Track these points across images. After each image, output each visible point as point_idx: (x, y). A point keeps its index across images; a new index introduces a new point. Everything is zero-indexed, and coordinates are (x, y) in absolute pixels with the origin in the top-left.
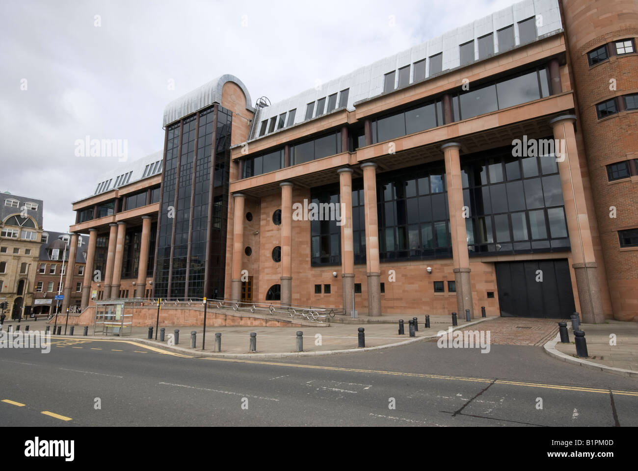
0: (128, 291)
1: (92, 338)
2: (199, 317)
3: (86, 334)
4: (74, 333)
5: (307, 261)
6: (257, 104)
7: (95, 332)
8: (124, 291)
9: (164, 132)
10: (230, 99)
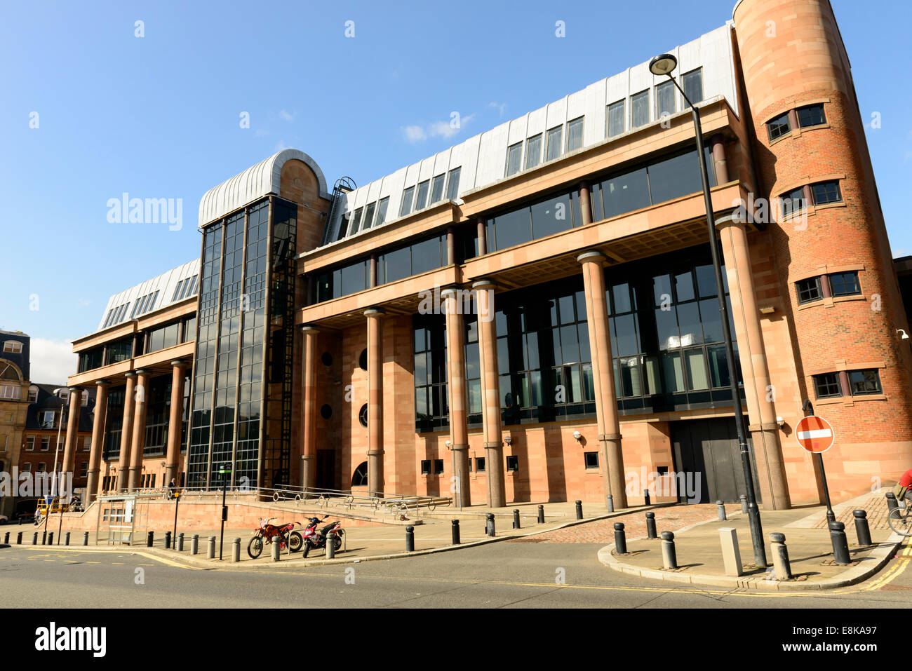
0: (154, 476)
1: (92, 548)
2: (247, 514)
3: (86, 544)
4: (70, 543)
5: (411, 425)
6: (335, 189)
7: (98, 540)
8: (149, 476)
9: (201, 236)
10: (293, 186)
